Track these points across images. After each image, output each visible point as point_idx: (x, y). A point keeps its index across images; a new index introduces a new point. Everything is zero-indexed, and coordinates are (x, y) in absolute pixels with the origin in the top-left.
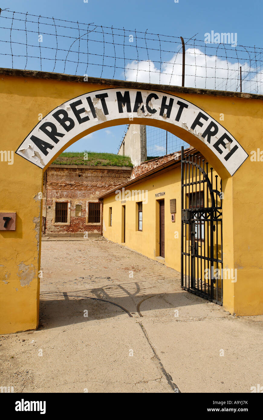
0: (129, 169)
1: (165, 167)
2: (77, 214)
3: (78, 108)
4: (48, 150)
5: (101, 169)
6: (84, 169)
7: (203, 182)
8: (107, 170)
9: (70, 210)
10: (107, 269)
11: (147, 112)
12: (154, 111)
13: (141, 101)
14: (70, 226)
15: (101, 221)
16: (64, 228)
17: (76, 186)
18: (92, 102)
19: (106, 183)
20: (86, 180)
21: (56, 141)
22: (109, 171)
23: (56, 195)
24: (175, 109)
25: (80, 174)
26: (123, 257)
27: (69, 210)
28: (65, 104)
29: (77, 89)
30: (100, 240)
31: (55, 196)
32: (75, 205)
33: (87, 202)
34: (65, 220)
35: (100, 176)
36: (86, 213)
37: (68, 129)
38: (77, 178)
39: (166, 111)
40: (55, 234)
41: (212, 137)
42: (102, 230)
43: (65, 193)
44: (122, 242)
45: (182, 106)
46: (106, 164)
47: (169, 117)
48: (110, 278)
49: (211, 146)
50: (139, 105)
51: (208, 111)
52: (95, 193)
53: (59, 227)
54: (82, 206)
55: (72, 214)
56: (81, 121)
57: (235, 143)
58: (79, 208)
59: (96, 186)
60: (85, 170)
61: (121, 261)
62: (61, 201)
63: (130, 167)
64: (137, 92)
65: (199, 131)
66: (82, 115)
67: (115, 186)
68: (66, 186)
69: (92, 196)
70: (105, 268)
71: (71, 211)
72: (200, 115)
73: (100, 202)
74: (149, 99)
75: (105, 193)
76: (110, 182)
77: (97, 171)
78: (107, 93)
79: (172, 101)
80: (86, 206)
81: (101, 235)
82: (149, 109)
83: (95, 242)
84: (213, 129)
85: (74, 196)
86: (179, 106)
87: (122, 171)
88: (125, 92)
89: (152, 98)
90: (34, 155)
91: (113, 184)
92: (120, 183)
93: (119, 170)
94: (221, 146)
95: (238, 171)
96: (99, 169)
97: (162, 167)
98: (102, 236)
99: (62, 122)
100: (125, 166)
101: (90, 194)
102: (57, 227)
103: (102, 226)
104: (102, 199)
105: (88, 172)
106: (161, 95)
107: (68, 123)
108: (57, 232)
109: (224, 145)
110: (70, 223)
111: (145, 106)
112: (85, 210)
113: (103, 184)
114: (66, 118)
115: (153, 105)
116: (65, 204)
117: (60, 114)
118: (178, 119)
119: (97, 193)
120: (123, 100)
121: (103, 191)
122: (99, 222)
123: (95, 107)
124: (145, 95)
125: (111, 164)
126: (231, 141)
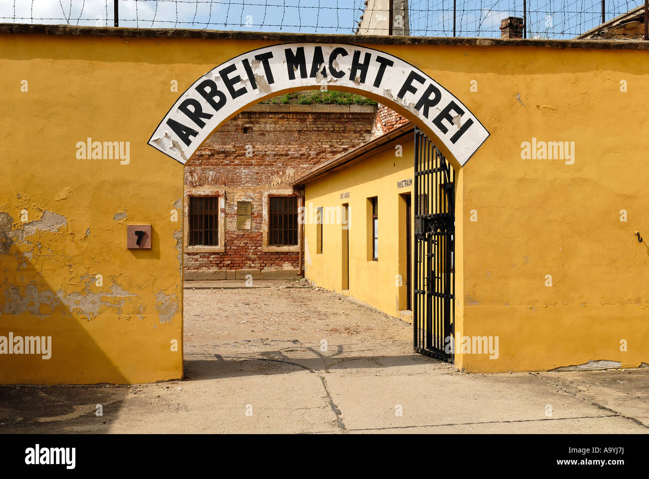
0: (368, 110)
1: (391, 138)
2: (240, 224)
3: (231, 76)
4: (191, 137)
5: (297, 113)
6: (256, 113)
7: (440, 170)
8: (312, 113)
9: (223, 215)
10: (295, 331)
11: (330, 76)
12: (341, 74)
13: (322, 61)
14: (226, 253)
15: (299, 240)
16: (211, 259)
17: (238, 155)
18: (251, 66)
19: (310, 148)
20: (262, 139)
21: (202, 125)
22: (318, 116)
23: (190, 178)
24: (373, 69)
25: (247, 126)
26: (335, 314)
27: (221, 216)
28: (213, 72)
29: (229, 48)
30: (296, 288)
31: (188, 182)
32: (236, 203)
33: (266, 194)
34: (211, 239)
35: (295, 129)
36: (263, 222)
37: (217, 107)
38: (240, 135)
39: (359, 72)
40: (190, 273)
41: (431, 109)
42: (303, 263)
43: (211, 173)
44: (343, 289)
45: (385, 63)
46: (309, 99)
47: (364, 82)
48: (297, 341)
49: (429, 122)
50: (318, 67)
51: (425, 69)
52: (284, 173)
53: (198, 256)
54: (252, 205)
55: (228, 224)
56: (235, 94)
57: (467, 116)
58: (246, 209)
59: (287, 155)
60: (258, 116)
61: (327, 320)
62: (203, 194)
63: (371, 105)
64: (316, 47)
65: (410, 100)
66: (237, 87)
67: (334, 153)
68: (212, 155)
69: (276, 179)
70: (293, 329)
71: (226, 217)
72: (413, 76)
73: (297, 193)
74: (333, 57)
75: (308, 172)
76: (320, 143)
77: (289, 116)
78: (271, 52)
79: (368, 56)
80: (264, 204)
81: (301, 277)
82: (333, 72)
83: (285, 290)
84: (432, 96)
85: (233, 182)
86: (380, 64)
87: (350, 117)
88: (298, 48)
89: (338, 54)
90: (172, 146)
91: (329, 150)
92: (346, 146)
93: (342, 114)
94: (445, 122)
95: (471, 159)
96: (293, 113)
97: (398, 132)
98: (304, 277)
99: (209, 98)
100: (358, 102)
101: (272, 175)
102: (194, 257)
103: (303, 253)
104: (302, 188)
105: (265, 120)
106: (351, 50)
107: (217, 99)
108: (194, 269)
109: (450, 119)
110: (225, 245)
111: (327, 67)
112: (260, 215)
113: (304, 150)
114: (215, 92)
115: (340, 65)
116: (212, 201)
117: (205, 87)
118: (377, 83)
119: (290, 171)
120: (295, 61)
121: (304, 168)
122: (296, 243)
123: (254, 73)
124: (327, 51)
125: (323, 100)
126: (461, 113)
